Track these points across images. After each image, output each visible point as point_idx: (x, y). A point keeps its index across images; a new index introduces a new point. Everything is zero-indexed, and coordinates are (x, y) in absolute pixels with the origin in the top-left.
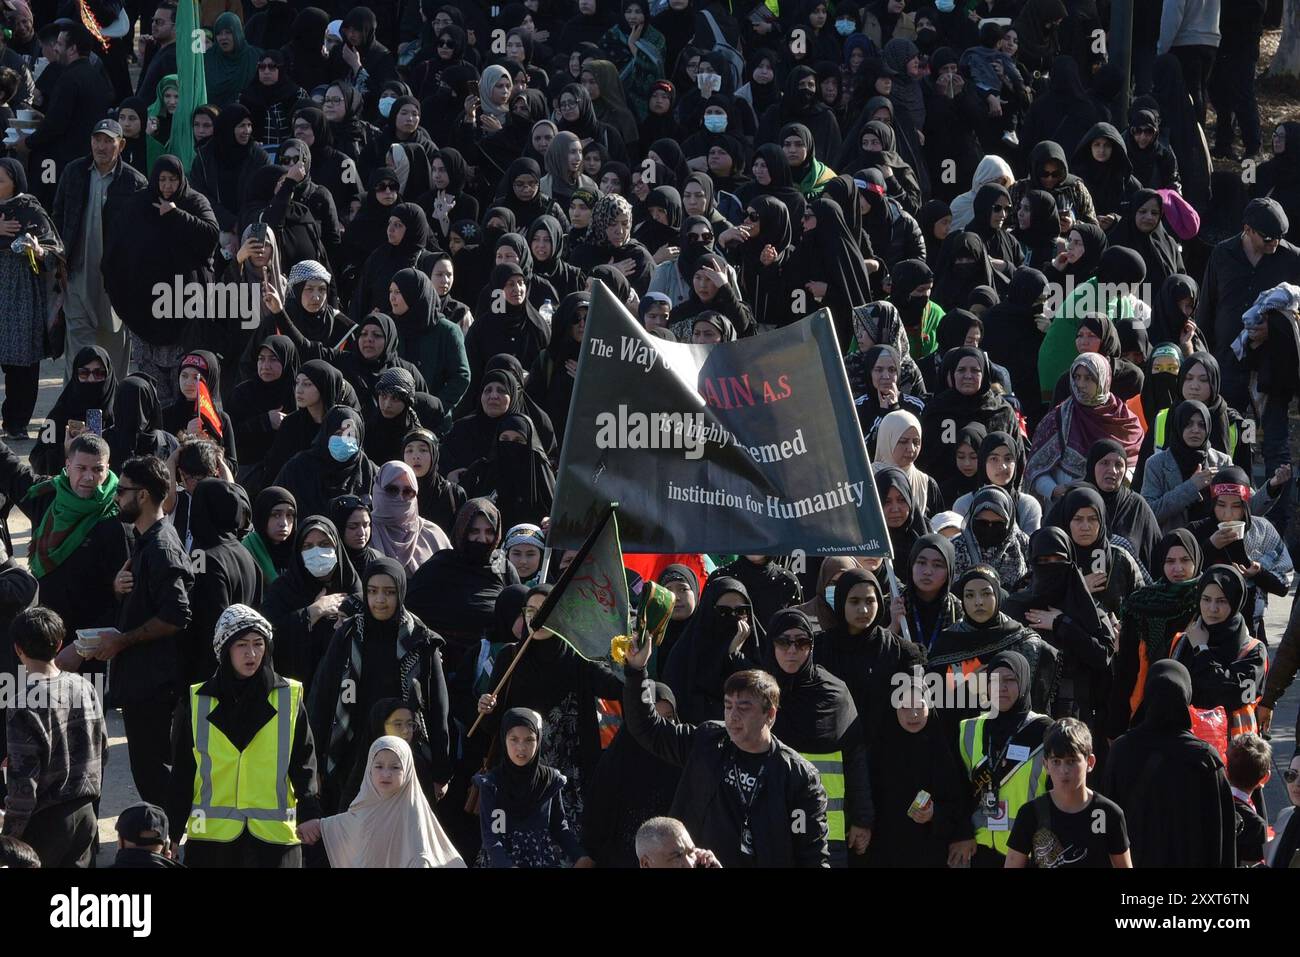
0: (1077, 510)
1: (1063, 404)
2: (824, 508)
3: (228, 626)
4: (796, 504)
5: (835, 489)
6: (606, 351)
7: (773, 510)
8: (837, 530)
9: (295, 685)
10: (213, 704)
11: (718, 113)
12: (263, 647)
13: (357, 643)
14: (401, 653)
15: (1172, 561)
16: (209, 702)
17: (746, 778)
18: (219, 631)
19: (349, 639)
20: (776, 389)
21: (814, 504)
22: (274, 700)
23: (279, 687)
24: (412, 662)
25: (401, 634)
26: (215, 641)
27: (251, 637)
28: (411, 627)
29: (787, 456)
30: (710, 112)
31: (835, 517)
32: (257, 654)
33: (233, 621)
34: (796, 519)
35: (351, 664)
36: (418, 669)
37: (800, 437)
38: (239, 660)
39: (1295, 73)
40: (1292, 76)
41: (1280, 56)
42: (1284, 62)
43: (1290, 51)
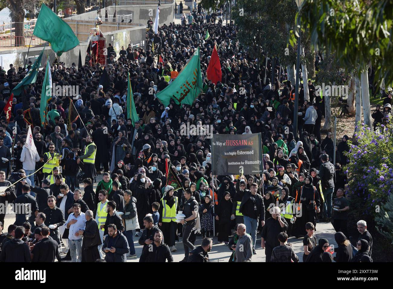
2: (254, 163)
4: (250, 162)
5: (257, 161)
6: (215, 144)
7: (246, 163)
8: (256, 167)
10: (166, 201)
20: (251, 143)
22: (175, 200)
23: (175, 198)
27: (172, 190)
29: (250, 154)
31: (256, 165)
37: (253, 151)
39: (327, 130)
40: (326, 130)
41: (325, 126)
42: (325, 127)
43: (326, 125)
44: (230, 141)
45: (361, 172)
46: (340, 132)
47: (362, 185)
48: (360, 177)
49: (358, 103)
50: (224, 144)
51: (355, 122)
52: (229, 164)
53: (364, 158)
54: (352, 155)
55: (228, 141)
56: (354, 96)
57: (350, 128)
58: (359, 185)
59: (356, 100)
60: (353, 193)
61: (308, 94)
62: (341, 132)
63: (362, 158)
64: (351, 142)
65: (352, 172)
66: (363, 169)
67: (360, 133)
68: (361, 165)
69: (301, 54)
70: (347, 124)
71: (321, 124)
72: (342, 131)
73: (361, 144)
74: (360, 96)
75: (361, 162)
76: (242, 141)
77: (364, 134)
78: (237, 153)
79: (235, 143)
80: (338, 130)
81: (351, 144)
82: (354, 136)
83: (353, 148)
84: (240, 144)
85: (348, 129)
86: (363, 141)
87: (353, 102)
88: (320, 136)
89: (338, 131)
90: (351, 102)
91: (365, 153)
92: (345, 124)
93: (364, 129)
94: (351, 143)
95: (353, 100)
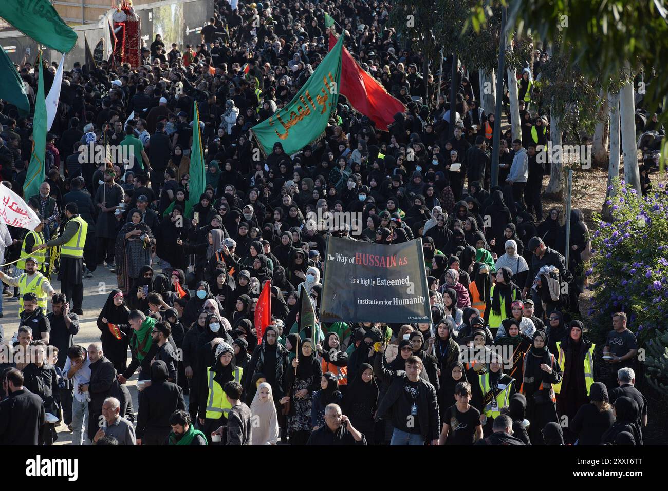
0: (471, 315)
1: (443, 286)
2: (412, 303)
3: (220, 350)
4: (404, 300)
5: (417, 297)
6: (332, 258)
7: (396, 302)
8: (415, 311)
9: (241, 369)
10: (215, 374)
11: (364, 195)
12: (231, 357)
13: (263, 353)
14: (277, 356)
15: (512, 329)
16: (213, 374)
17: (413, 390)
18: (217, 351)
19: (260, 352)
20: (403, 261)
21: (409, 301)
22: (234, 374)
23: (235, 370)
24: (281, 359)
25: (277, 350)
26: (216, 354)
27: (227, 354)
28: (280, 348)
29: (403, 284)
30: (361, 195)
31: (415, 306)
32: (229, 359)
33: (222, 348)
34: (403, 305)
35: (261, 359)
36: (283, 361)
37: (408, 278)
38: (223, 360)
39: (555, 192)
40: (553, 194)
41: (550, 186)
42: (551, 188)
43: (553, 185)
44: (364, 255)
45: (619, 273)
46: (578, 197)
47: (619, 298)
48: (616, 283)
49: (614, 143)
50: (352, 261)
51: (607, 179)
52: (360, 302)
53: (624, 246)
54: (601, 240)
55: (360, 254)
56: (605, 130)
57: (598, 190)
58: (613, 297)
59: (610, 137)
60: (602, 313)
61: (519, 125)
62: (581, 198)
63: (621, 246)
64: (600, 216)
65: (600, 272)
66: (622, 266)
67: (618, 198)
68: (618, 259)
69: (506, 49)
70: (593, 181)
71: (544, 181)
72: (584, 196)
73: (619, 220)
74: (618, 131)
75: (618, 254)
76: (388, 257)
77: (624, 201)
78: (376, 283)
79: (373, 261)
80: (575, 193)
81: (600, 221)
82: (605, 205)
83: (602, 227)
84: (382, 265)
85: (595, 193)
86: (623, 215)
87: (604, 141)
88: (541, 205)
89: (576, 195)
90: (600, 140)
91: (626, 237)
92: (589, 182)
93: (625, 193)
94: (599, 218)
95: (605, 137)
